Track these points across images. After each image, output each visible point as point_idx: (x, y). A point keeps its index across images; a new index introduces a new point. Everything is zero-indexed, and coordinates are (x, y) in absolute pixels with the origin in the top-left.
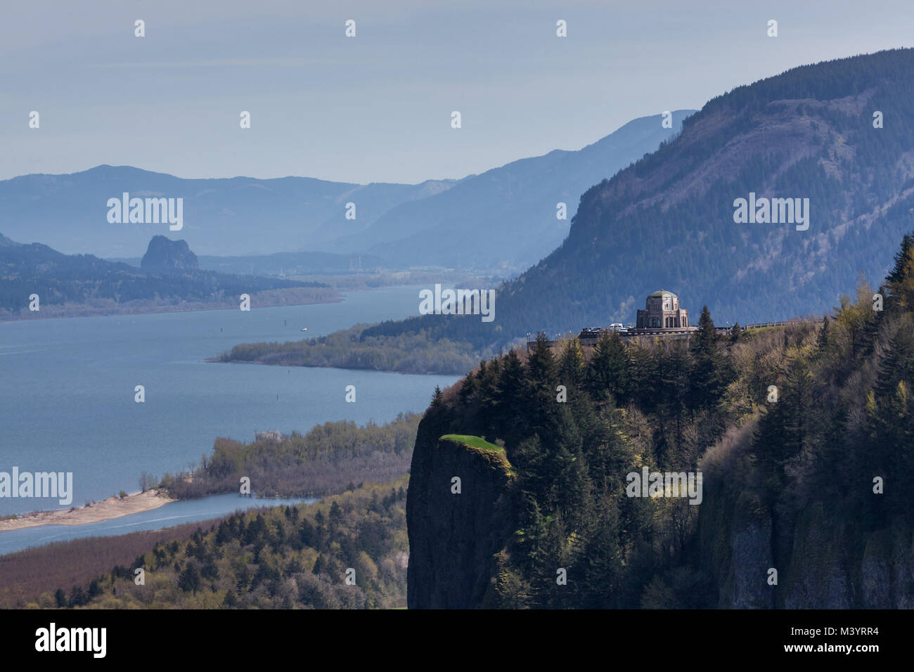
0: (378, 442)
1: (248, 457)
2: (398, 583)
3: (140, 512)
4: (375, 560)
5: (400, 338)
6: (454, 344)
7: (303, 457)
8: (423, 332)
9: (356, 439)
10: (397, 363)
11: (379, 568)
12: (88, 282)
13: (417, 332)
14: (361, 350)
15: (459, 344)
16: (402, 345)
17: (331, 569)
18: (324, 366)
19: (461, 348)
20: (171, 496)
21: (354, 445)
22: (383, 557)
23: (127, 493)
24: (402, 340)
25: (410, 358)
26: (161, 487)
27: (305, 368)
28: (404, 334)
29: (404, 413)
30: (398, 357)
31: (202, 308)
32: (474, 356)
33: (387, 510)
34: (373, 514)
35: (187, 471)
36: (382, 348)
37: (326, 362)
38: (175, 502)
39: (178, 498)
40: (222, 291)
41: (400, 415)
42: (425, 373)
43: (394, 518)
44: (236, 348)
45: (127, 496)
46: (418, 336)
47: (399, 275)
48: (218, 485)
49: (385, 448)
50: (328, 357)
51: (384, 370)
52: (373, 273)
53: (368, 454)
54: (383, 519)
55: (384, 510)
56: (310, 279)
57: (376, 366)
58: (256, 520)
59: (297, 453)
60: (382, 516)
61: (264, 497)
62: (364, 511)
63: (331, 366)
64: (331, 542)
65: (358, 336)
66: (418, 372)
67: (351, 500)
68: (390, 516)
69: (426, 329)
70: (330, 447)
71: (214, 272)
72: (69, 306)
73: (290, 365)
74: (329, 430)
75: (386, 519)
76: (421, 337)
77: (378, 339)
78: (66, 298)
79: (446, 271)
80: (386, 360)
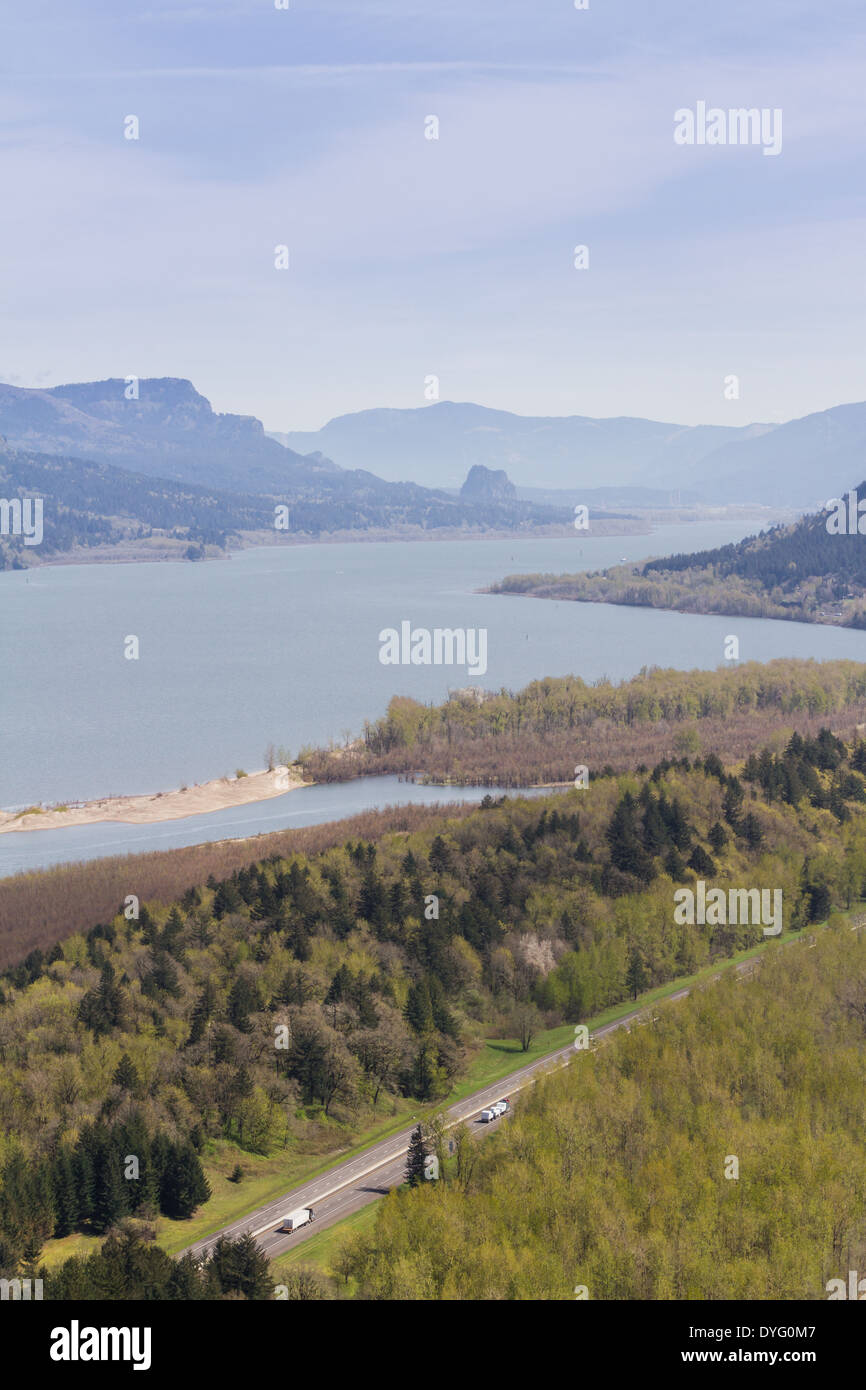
0: (604, 707)
1: (426, 725)
2: (516, 992)
3: (249, 804)
4: (479, 948)
5: (685, 573)
6: (742, 581)
7: (501, 725)
8: (710, 566)
9: (574, 703)
10: (676, 601)
11: (486, 964)
12: (397, 507)
13: (705, 567)
14: (640, 584)
15: (747, 582)
16: (687, 581)
17: (360, 993)
18: (598, 601)
19: (750, 586)
20: (304, 777)
21: (572, 710)
22: (494, 943)
23: (245, 772)
24: (688, 576)
25: (692, 595)
26: (297, 764)
27: (577, 602)
28: (690, 569)
29: (648, 667)
30: (678, 594)
31: (505, 536)
32: (762, 595)
33: (529, 848)
34: (506, 854)
35: (338, 741)
36: (663, 584)
37: (600, 596)
38: (309, 786)
39: (315, 780)
40: (531, 521)
41: (644, 670)
42: (706, 613)
43: (538, 862)
44: (508, 578)
45: (245, 775)
46: (704, 572)
47: (715, 511)
48: (376, 761)
49: (614, 715)
50: (604, 592)
51: (662, 607)
52: (689, 508)
53: (589, 722)
54: (521, 863)
55: (524, 849)
56: (627, 512)
57: (654, 603)
58: (289, 872)
59: (493, 719)
60: (520, 859)
61: (430, 782)
62: (491, 850)
63: (606, 602)
64: (406, 916)
65: (641, 570)
66: (698, 611)
67: (473, 830)
68: (534, 859)
69: (714, 564)
70: (539, 713)
71: (530, 502)
72: (374, 531)
73: (562, 599)
74: (546, 689)
75: (526, 863)
76: (708, 573)
77: (662, 574)
78: (372, 523)
79: (763, 508)
80: (664, 597)
